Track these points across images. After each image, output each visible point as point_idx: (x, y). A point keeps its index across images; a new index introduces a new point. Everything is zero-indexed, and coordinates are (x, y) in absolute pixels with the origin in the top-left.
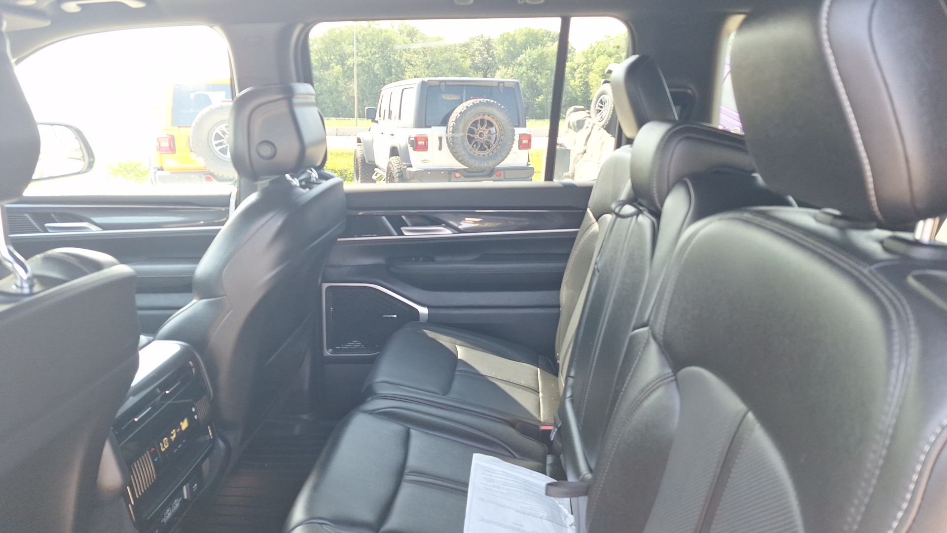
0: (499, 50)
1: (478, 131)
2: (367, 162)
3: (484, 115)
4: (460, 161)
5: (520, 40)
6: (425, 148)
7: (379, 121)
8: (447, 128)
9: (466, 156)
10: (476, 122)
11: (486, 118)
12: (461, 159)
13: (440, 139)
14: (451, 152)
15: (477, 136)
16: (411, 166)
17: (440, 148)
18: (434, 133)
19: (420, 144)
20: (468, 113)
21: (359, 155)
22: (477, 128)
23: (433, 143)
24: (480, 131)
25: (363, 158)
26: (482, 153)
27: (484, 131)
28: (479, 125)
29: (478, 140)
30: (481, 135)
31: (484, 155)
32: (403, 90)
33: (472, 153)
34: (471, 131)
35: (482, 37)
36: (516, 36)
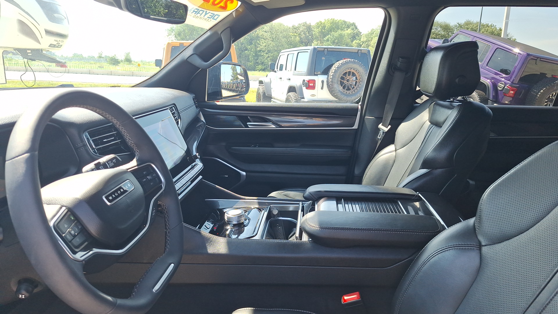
0: (316, 32)
1: (347, 78)
2: (266, 95)
3: (351, 69)
4: (334, 96)
5: (328, 25)
6: (313, 88)
7: (277, 71)
8: (328, 76)
9: (339, 93)
10: (346, 73)
11: (352, 71)
12: (336, 95)
13: (323, 82)
14: (329, 90)
15: (345, 82)
16: (303, 98)
17: (322, 88)
18: (319, 79)
19: (310, 85)
20: (342, 68)
21: (261, 91)
22: (346, 76)
23: (318, 85)
24: (348, 79)
25: (264, 93)
26: (348, 92)
27: (350, 78)
28: (347, 75)
29: (346, 84)
30: (348, 81)
31: (349, 93)
32: (298, 53)
33: (343, 91)
34: (342, 78)
35: (306, 24)
36: (326, 23)
